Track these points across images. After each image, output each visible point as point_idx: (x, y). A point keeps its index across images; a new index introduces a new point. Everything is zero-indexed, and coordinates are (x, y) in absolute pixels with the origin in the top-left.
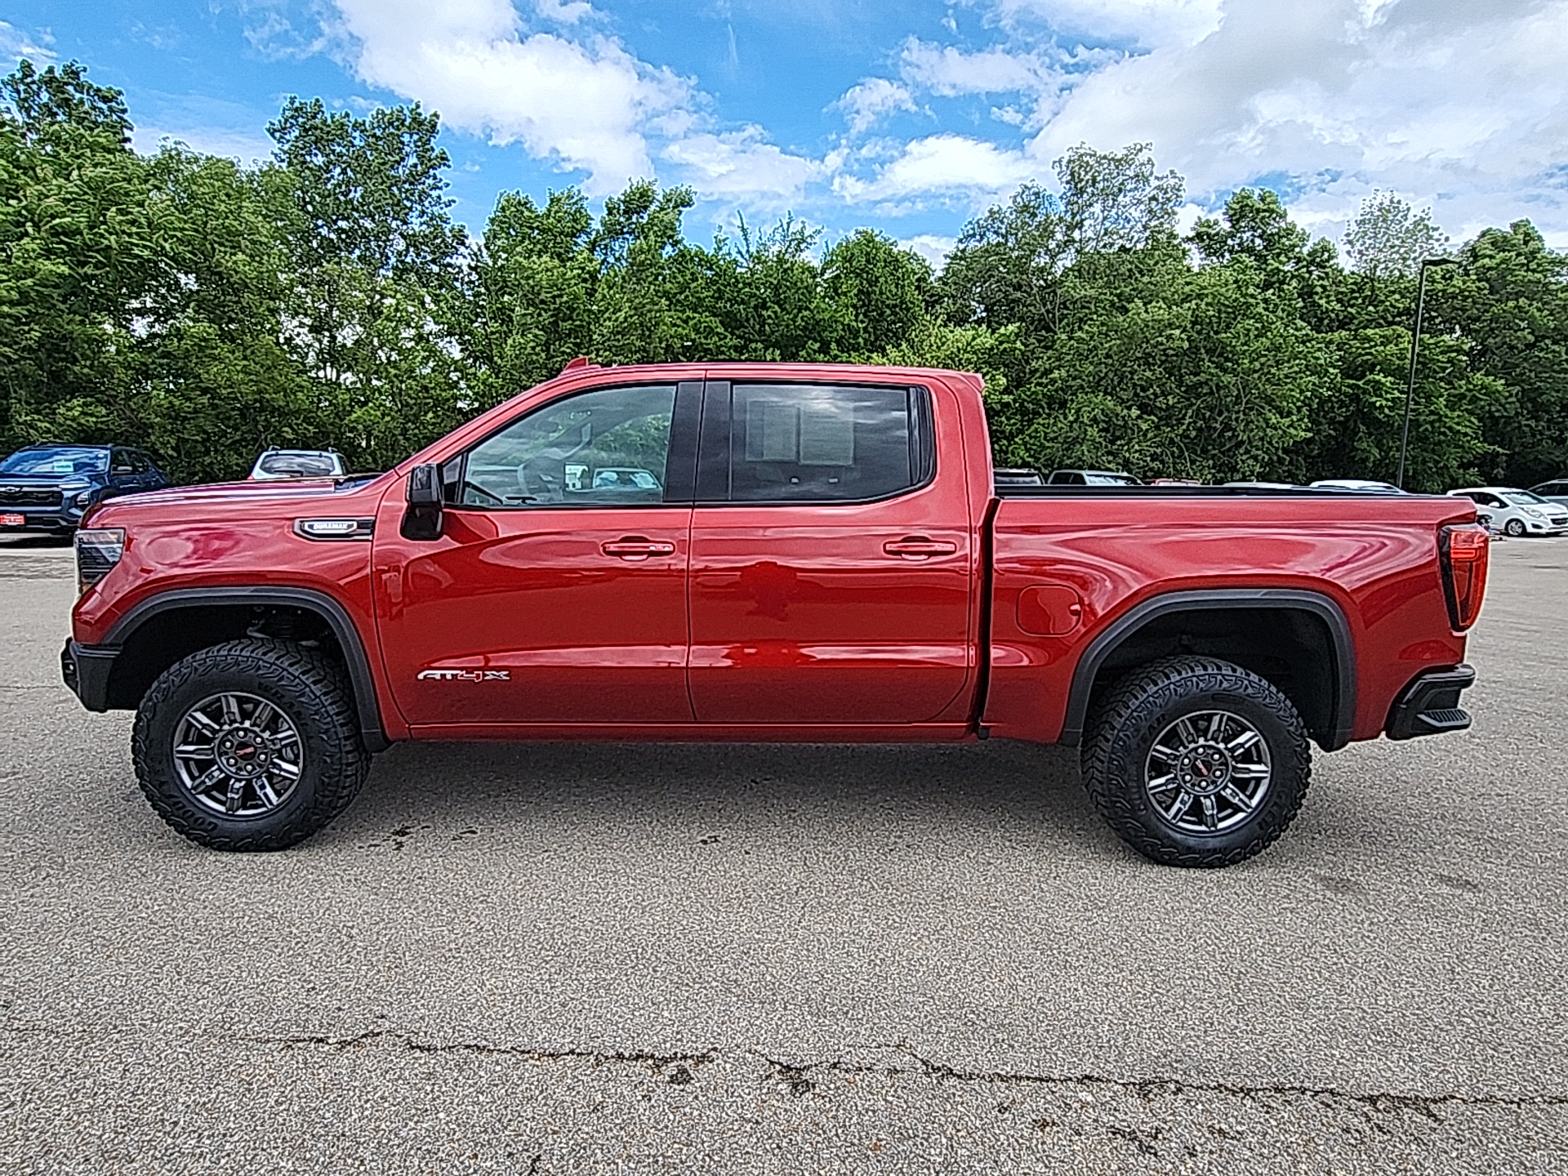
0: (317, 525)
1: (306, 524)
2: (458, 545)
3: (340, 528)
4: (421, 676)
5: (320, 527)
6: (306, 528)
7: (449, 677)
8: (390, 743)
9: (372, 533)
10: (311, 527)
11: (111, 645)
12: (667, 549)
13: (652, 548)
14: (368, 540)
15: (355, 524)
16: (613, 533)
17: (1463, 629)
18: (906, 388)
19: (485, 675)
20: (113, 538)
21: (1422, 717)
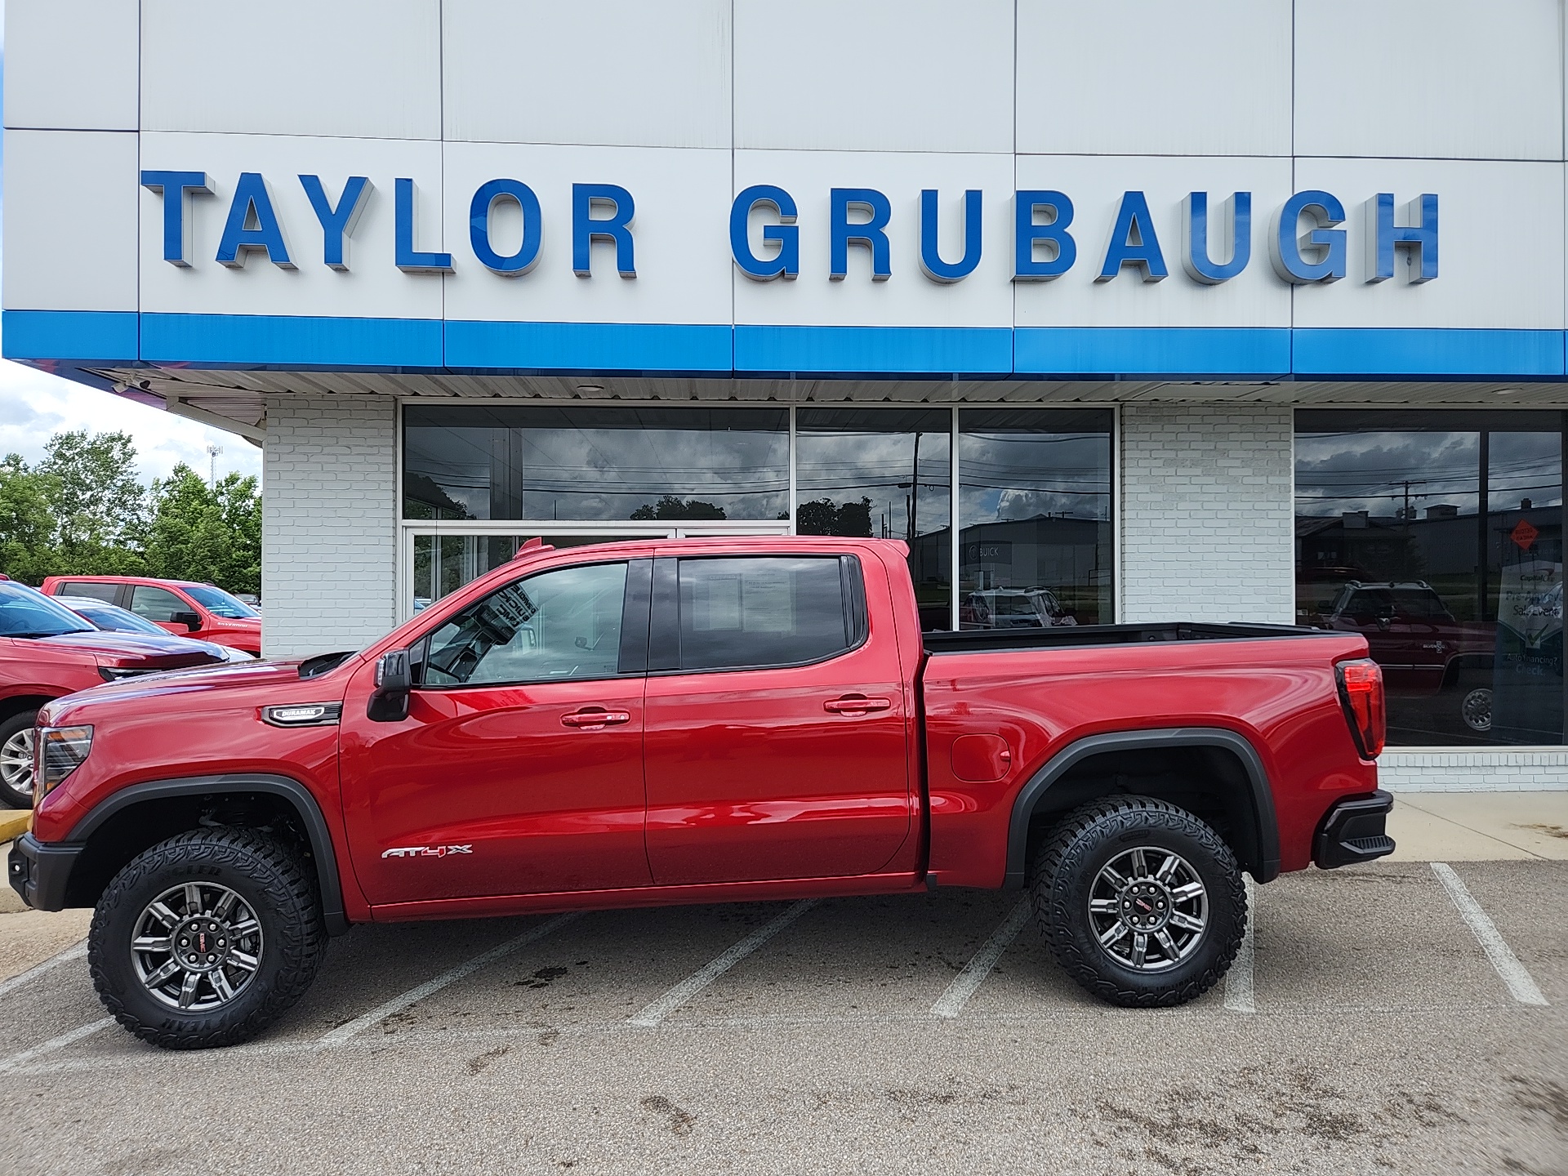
0: (285, 713)
1: (275, 712)
2: (425, 724)
3: (307, 714)
4: (384, 855)
5: (288, 715)
6: (275, 716)
7: (413, 854)
8: (350, 925)
9: (340, 716)
10: (280, 714)
11: (74, 842)
12: (622, 718)
13: (609, 718)
14: (336, 724)
15: (323, 709)
16: (573, 705)
17: (1373, 758)
18: (838, 557)
19: (448, 850)
20: (82, 734)
21: (1344, 844)
